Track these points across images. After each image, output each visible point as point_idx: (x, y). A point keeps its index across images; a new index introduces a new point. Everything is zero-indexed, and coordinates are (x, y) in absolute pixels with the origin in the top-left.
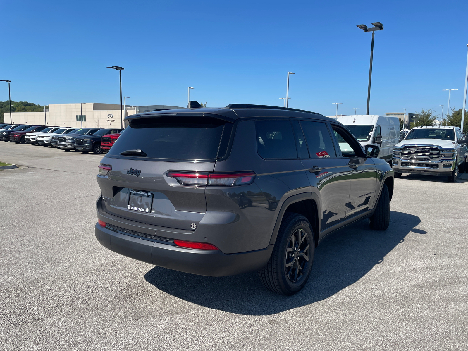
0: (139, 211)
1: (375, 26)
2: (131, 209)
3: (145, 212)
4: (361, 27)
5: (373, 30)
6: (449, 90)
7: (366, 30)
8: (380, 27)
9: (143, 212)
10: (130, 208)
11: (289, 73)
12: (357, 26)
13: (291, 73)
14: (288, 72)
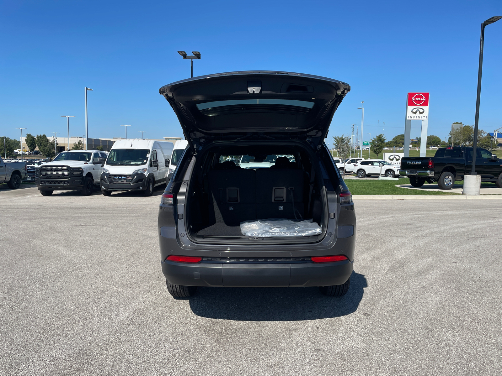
1: (194, 55)
5: (191, 58)
7: (185, 56)
8: (198, 56)
11: (87, 89)
12: (178, 52)
13: (89, 89)
14: (85, 88)
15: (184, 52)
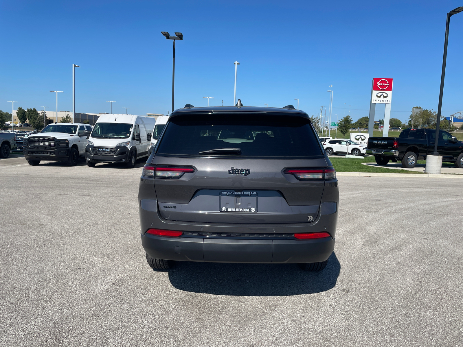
0: (241, 212)
1: (177, 35)
2: (227, 211)
3: (250, 211)
4: (165, 34)
5: (174, 39)
6: (208, 98)
7: (168, 37)
8: (180, 37)
9: (248, 212)
10: (225, 210)
11: (75, 66)
12: (161, 32)
13: (76, 66)
14: (73, 65)
15: (167, 33)
